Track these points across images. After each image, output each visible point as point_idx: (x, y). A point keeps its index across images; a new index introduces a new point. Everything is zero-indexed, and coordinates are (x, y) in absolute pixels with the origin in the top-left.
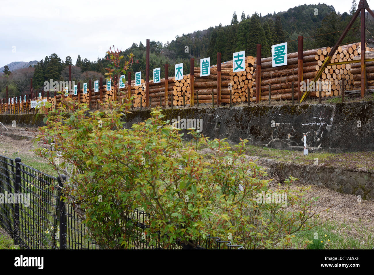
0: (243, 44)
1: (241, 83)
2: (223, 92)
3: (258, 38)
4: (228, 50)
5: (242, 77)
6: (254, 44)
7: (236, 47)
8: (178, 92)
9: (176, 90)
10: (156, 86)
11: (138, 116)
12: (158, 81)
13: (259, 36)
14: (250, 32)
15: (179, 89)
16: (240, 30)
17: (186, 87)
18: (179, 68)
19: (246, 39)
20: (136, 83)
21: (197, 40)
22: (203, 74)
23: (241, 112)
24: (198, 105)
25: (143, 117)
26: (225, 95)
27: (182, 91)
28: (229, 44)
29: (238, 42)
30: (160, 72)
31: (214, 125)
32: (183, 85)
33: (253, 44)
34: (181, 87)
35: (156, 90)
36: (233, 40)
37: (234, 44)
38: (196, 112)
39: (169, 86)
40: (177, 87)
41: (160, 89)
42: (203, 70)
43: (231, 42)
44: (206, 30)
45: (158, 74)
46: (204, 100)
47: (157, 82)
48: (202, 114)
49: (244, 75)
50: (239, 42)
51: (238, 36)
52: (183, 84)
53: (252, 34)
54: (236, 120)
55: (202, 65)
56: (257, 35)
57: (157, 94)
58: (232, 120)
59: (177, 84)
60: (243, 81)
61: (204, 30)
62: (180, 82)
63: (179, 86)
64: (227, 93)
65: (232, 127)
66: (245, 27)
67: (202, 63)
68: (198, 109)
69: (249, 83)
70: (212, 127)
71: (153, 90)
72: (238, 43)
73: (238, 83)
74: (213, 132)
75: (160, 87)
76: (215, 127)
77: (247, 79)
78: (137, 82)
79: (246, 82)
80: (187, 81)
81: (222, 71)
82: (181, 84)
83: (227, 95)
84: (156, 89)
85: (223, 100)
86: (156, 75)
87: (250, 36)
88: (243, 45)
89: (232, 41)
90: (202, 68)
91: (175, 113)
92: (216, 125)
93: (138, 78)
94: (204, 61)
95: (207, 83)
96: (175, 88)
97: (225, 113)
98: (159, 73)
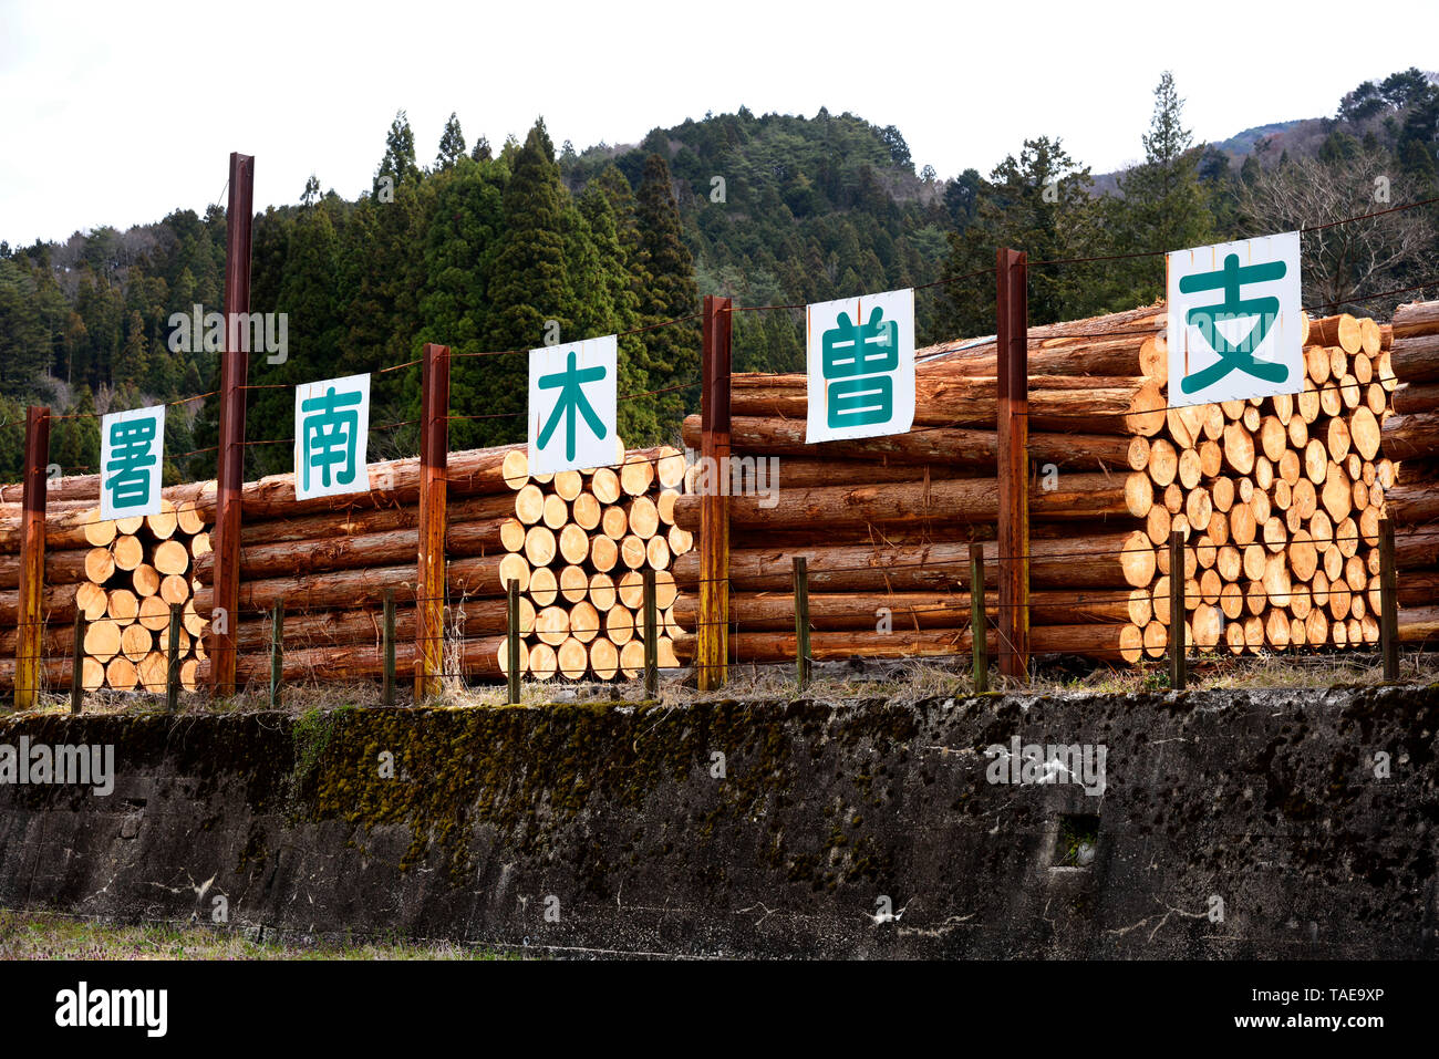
0: (461, 309)
1: (1193, 499)
2: (1055, 572)
3: (556, 274)
4: (362, 342)
5: (1198, 451)
6: (535, 313)
7: (416, 329)
8: (532, 568)
9: (522, 552)
10: (315, 525)
11: (153, 763)
12: (346, 477)
13: (563, 268)
14: (509, 240)
15: (541, 547)
16: (440, 221)
17: (591, 534)
18: (571, 382)
19: (485, 280)
20: (106, 495)
21: (94, 282)
22: (834, 421)
23: (1321, 733)
24: (806, 675)
25: (205, 773)
26: (1068, 598)
27: (558, 564)
28: (367, 305)
29: (431, 298)
30: (363, 409)
31: (1032, 844)
32: (571, 520)
33: (528, 316)
34: (557, 533)
35: (317, 553)
36: (395, 283)
37: (404, 312)
38: (807, 733)
39: (451, 523)
40: (527, 528)
41: (361, 543)
42: (833, 391)
43: (380, 297)
44: (148, 229)
45: (345, 428)
46: (844, 637)
47: (337, 489)
48: (867, 746)
49: (1208, 433)
50: (439, 296)
51: (428, 258)
52: (570, 505)
53: (523, 249)
54: (1277, 796)
55: (829, 354)
56: (552, 260)
57: (323, 582)
58: (1232, 798)
59: (529, 504)
60: (1206, 482)
61: (135, 228)
62: (548, 489)
63: (541, 523)
64: (1092, 574)
65: (1244, 857)
66: (478, 203)
67: (829, 337)
68: (827, 711)
69: (1237, 500)
70: (1009, 862)
71: (279, 551)
72: (428, 304)
73: (1173, 498)
74: (1024, 899)
75: (356, 533)
76: (1045, 856)
77: (1227, 470)
78: (118, 490)
79: (1224, 487)
80: (594, 486)
81: (1033, 396)
82: (555, 512)
83: (1089, 596)
84: (319, 545)
85: (1057, 634)
86: (328, 429)
87: (507, 261)
88: (460, 317)
89: (386, 290)
90: (829, 371)
91: (559, 741)
92: (1050, 840)
93: (133, 461)
94: (843, 318)
95: (868, 492)
96: (510, 535)
97: (1142, 738)
98: (352, 417)
